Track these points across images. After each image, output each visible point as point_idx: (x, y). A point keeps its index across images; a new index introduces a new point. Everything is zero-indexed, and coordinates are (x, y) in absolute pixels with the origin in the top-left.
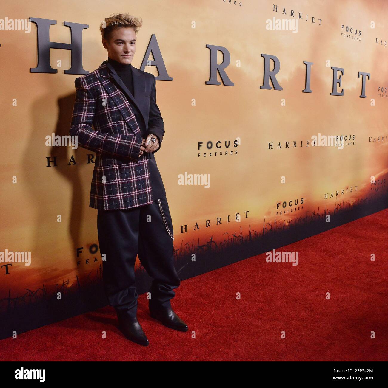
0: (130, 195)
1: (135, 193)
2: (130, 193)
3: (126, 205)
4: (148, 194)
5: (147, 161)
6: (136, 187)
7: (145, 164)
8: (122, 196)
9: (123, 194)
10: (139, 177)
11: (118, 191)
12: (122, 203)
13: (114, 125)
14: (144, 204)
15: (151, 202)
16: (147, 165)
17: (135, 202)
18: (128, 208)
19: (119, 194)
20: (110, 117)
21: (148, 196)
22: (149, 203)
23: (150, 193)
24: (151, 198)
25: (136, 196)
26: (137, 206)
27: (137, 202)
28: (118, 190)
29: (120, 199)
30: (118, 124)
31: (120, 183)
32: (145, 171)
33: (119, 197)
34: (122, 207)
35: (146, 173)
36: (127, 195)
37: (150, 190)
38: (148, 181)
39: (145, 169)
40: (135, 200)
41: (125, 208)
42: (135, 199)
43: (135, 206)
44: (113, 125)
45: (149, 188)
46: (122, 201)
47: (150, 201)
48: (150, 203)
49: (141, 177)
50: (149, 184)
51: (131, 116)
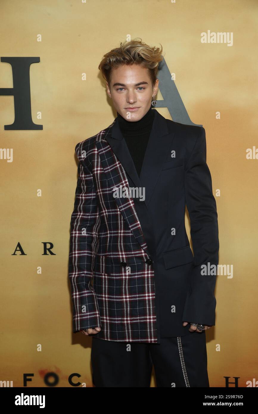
0: (120, 322)
1: (127, 320)
2: (120, 319)
3: (113, 336)
4: (148, 326)
5: (151, 273)
6: (129, 311)
7: (148, 277)
8: (108, 321)
9: (111, 318)
10: (135, 296)
11: (105, 313)
12: (107, 332)
13: (109, 213)
14: (142, 340)
15: (153, 340)
16: (150, 280)
17: (127, 334)
18: (115, 341)
19: (105, 317)
20: (103, 202)
21: (148, 328)
22: (149, 340)
23: (152, 325)
24: (152, 333)
25: (130, 326)
26: (131, 340)
27: (130, 335)
28: (104, 310)
29: (105, 324)
30: (113, 213)
32: (146, 289)
33: (105, 321)
34: (107, 338)
35: (147, 291)
36: (115, 320)
37: (152, 321)
38: (151, 305)
39: (146, 285)
40: (128, 331)
41: (111, 340)
42: (128, 329)
43: (127, 340)
44: (107, 213)
45: (152, 317)
46: (109, 329)
47: (151, 338)
48: (151, 341)
49: (139, 297)
50: (151, 310)
51: (128, 203)
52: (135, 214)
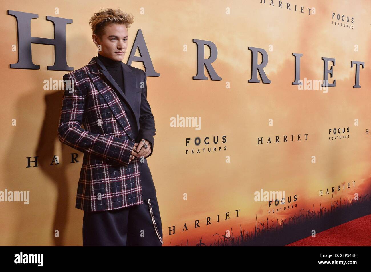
0: (119, 195)
1: (124, 192)
2: (119, 192)
3: (114, 205)
5: (137, 160)
6: (125, 186)
7: (136, 162)
8: (110, 196)
9: (112, 194)
10: (129, 175)
11: (107, 191)
12: (110, 204)
13: (104, 122)
14: (134, 204)
15: (141, 202)
16: (137, 164)
17: (124, 202)
18: (116, 209)
19: (107, 194)
20: (100, 114)
21: (138, 195)
22: (138, 203)
23: (140, 193)
24: (140, 198)
25: (126, 196)
26: (126, 206)
27: (126, 202)
28: (107, 189)
29: (108, 199)
30: (108, 121)
31: (109, 183)
32: (135, 170)
33: (108, 197)
34: (110, 208)
35: (136, 171)
36: (116, 194)
37: (140, 190)
38: (138, 180)
39: (135, 167)
40: (125, 200)
41: (113, 209)
42: (125, 199)
43: (124, 207)
44: (102, 122)
45: (139, 187)
46: (111, 201)
47: (139, 201)
48: (140, 203)
49: (131, 176)
50: (139, 183)
51: (122, 113)
52: (127, 120)
